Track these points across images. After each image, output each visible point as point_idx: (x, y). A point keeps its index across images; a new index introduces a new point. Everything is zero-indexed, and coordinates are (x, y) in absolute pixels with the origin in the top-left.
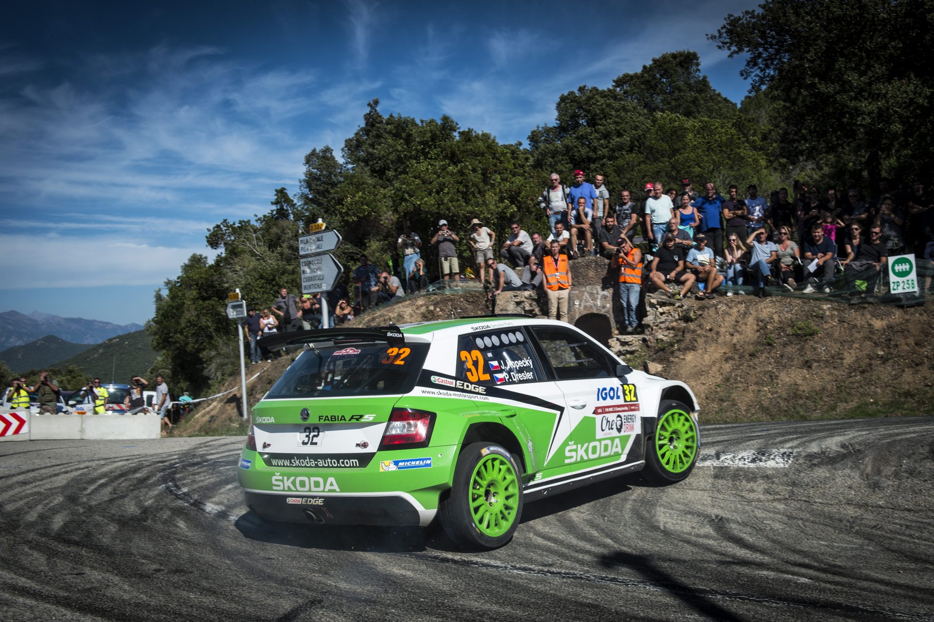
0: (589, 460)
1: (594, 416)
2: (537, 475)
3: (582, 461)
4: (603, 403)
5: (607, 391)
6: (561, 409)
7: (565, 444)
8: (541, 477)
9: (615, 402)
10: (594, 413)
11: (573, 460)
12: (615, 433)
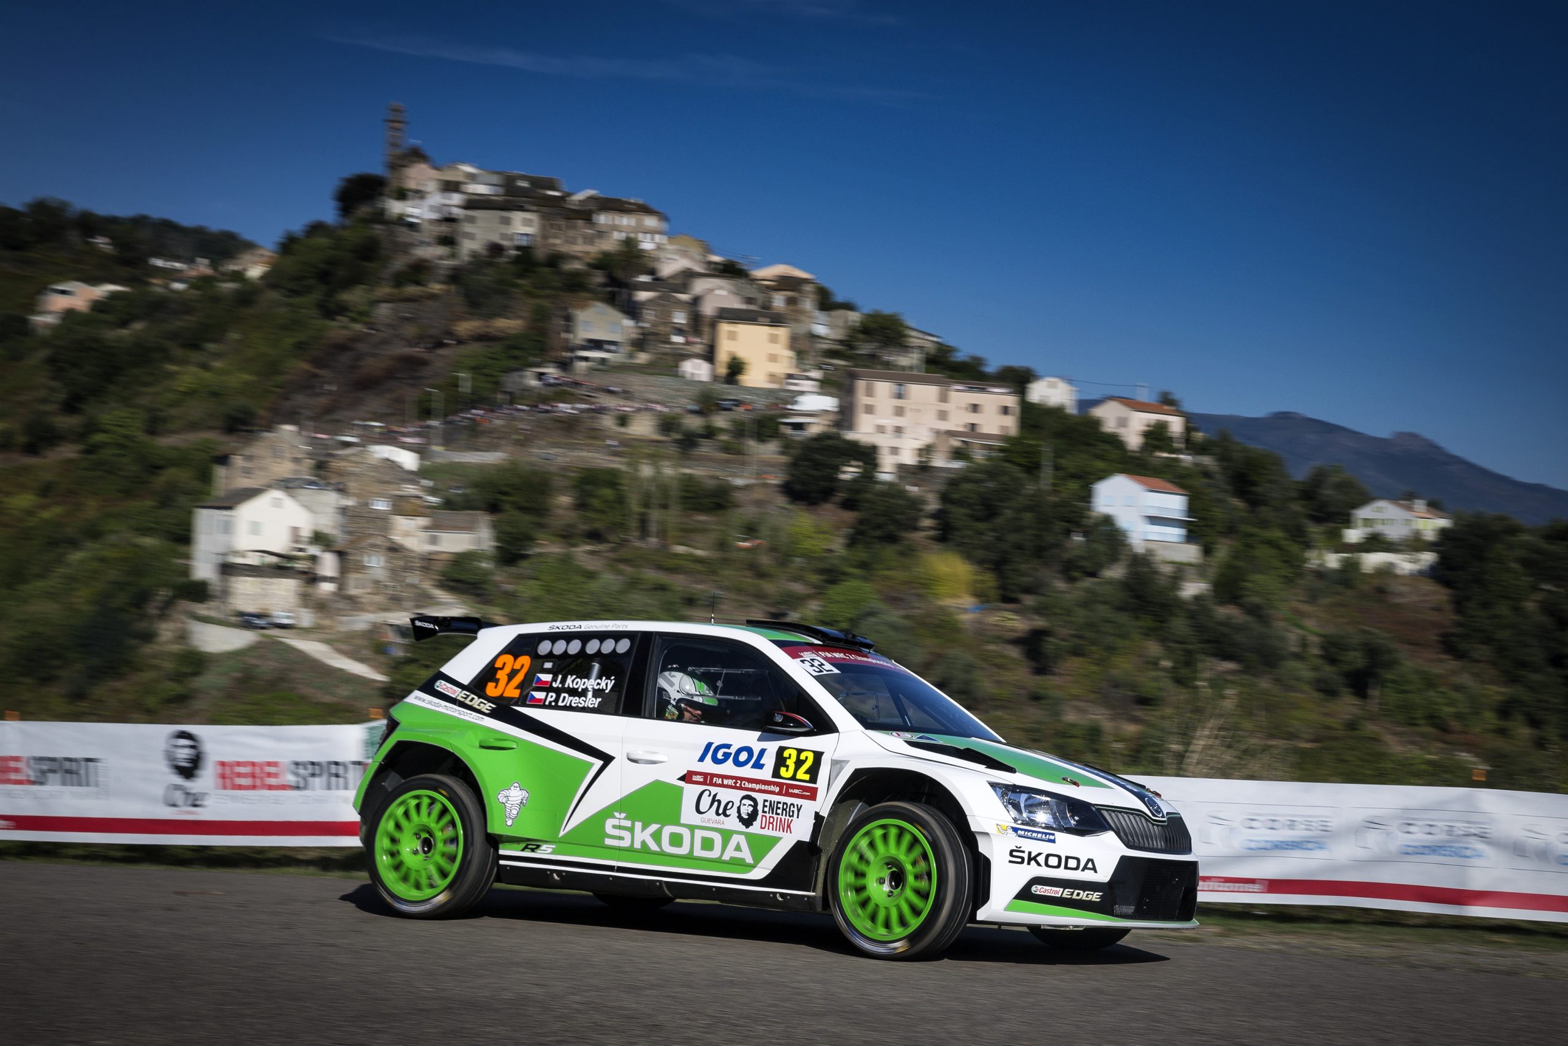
0: (663, 854)
1: (682, 784)
2: (544, 847)
3: (645, 848)
4: (708, 766)
5: (733, 750)
6: (607, 759)
7: (607, 813)
8: (550, 850)
9: (747, 772)
10: (682, 778)
11: (626, 843)
12: (732, 822)
